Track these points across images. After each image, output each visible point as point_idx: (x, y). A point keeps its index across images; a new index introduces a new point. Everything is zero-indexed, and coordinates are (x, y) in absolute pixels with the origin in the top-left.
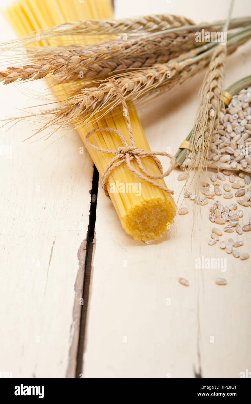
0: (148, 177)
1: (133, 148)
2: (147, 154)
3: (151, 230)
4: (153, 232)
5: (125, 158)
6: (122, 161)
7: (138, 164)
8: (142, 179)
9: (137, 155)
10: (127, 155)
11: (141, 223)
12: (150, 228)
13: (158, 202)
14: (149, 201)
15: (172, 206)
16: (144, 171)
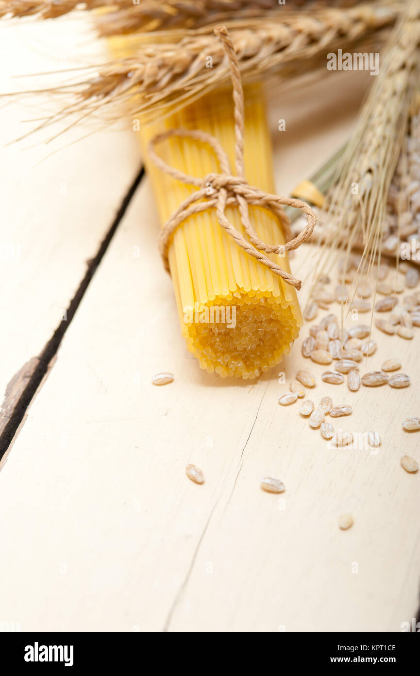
0: (255, 245)
1: (236, 179)
2: (264, 198)
3: (240, 355)
4: (243, 359)
5: (217, 198)
6: (210, 202)
7: (241, 215)
8: (242, 246)
9: (242, 195)
10: (223, 192)
11: (220, 336)
12: (237, 351)
13: (266, 299)
14: (247, 294)
15: (292, 314)
16: (250, 231)
